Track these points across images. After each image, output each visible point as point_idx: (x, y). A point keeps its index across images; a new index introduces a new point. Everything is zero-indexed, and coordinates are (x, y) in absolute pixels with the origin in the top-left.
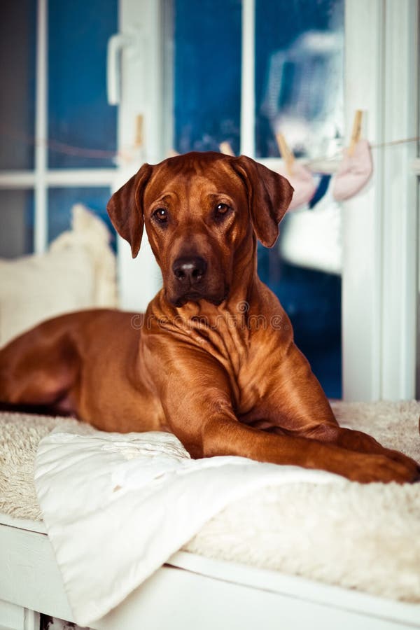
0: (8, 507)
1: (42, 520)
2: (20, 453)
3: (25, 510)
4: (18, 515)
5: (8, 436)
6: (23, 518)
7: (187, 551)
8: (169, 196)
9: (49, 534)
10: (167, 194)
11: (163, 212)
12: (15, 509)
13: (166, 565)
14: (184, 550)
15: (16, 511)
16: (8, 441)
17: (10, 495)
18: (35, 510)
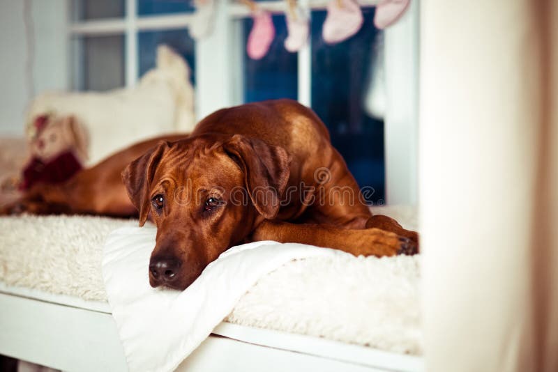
0: (80, 291)
1: (107, 301)
2: (92, 244)
3: (93, 292)
4: (88, 298)
5: (83, 231)
6: (93, 300)
7: (227, 321)
8: (168, 182)
9: (113, 315)
10: (167, 179)
11: (161, 199)
12: (86, 292)
13: (213, 335)
14: (226, 321)
15: (87, 294)
16: (82, 235)
17: (81, 280)
18: (101, 292)
